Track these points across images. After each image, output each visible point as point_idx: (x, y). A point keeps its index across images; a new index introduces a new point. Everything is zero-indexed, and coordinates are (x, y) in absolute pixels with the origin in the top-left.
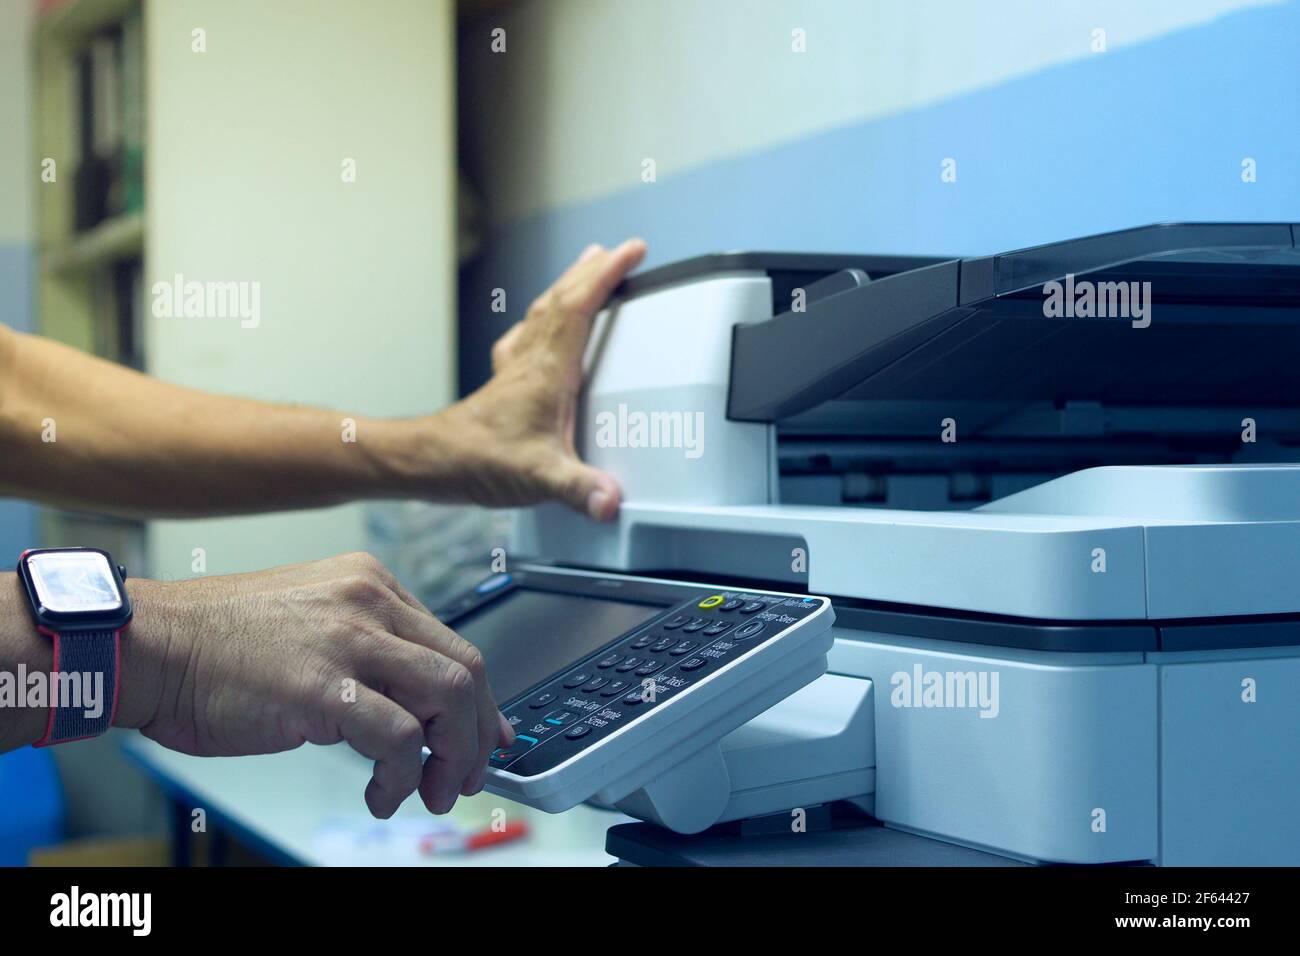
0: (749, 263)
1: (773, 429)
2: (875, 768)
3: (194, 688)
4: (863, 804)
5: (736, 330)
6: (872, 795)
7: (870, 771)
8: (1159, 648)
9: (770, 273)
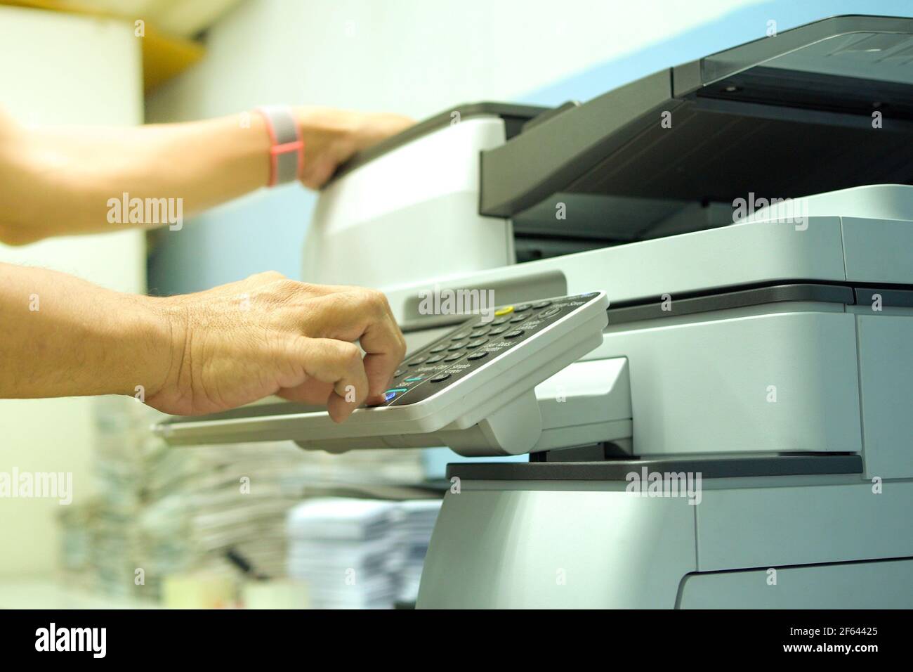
0: (487, 109)
1: (510, 223)
2: (631, 419)
3: (191, 362)
4: (624, 446)
5: (482, 155)
6: (631, 439)
7: (628, 422)
8: (855, 303)
9: (503, 116)
